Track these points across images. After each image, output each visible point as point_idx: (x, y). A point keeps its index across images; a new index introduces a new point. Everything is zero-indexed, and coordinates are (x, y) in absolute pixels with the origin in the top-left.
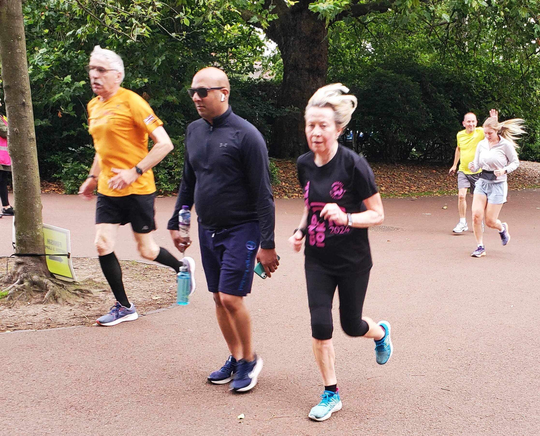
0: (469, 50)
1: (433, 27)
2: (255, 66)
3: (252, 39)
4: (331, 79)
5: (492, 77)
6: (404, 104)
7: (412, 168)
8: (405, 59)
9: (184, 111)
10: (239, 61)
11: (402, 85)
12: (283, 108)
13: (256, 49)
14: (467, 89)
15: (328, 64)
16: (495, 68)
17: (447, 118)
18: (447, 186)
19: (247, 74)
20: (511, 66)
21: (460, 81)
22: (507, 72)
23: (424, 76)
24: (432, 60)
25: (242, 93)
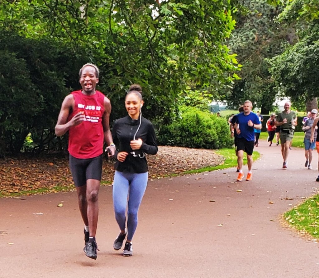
6: (9, 86)
23: (31, 51)
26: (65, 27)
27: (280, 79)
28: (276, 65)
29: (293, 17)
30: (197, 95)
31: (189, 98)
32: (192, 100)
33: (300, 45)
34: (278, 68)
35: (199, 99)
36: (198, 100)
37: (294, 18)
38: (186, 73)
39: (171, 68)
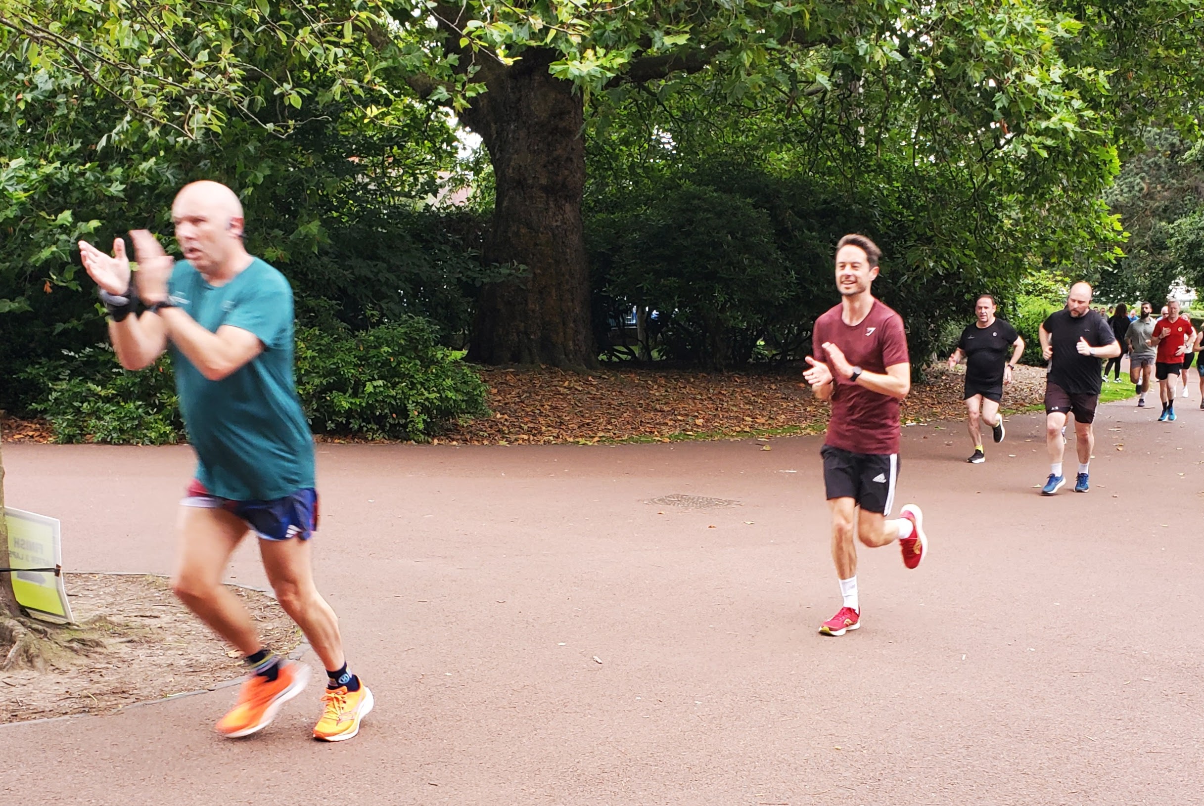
0: (866, 143)
1: (793, 100)
2: (438, 181)
3: (432, 128)
4: (592, 205)
5: (915, 196)
6: (739, 253)
7: (756, 379)
8: (739, 164)
9: (295, 273)
10: (407, 172)
11: (735, 215)
12: (496, 267)
13: (441, 148)
14: (865, 219)
15: (585, 175)
16: (917, 178)
19: (423, 198)
20: (951, 172)
21: (850, 205)
22: (943, 185)
23: (778, 197)
24: (792, 164)
25: (413, 237)
26: (834, 160)
27: (1186, 256)
28: (1180, 235)
30: (1043, 278)
31: (1030, 282)
32: (1035, 285)
34: (1184, 239)
35: (1047, 284)
36: (1045, 286)
38: (1036, 244)
39: (1010, 234)
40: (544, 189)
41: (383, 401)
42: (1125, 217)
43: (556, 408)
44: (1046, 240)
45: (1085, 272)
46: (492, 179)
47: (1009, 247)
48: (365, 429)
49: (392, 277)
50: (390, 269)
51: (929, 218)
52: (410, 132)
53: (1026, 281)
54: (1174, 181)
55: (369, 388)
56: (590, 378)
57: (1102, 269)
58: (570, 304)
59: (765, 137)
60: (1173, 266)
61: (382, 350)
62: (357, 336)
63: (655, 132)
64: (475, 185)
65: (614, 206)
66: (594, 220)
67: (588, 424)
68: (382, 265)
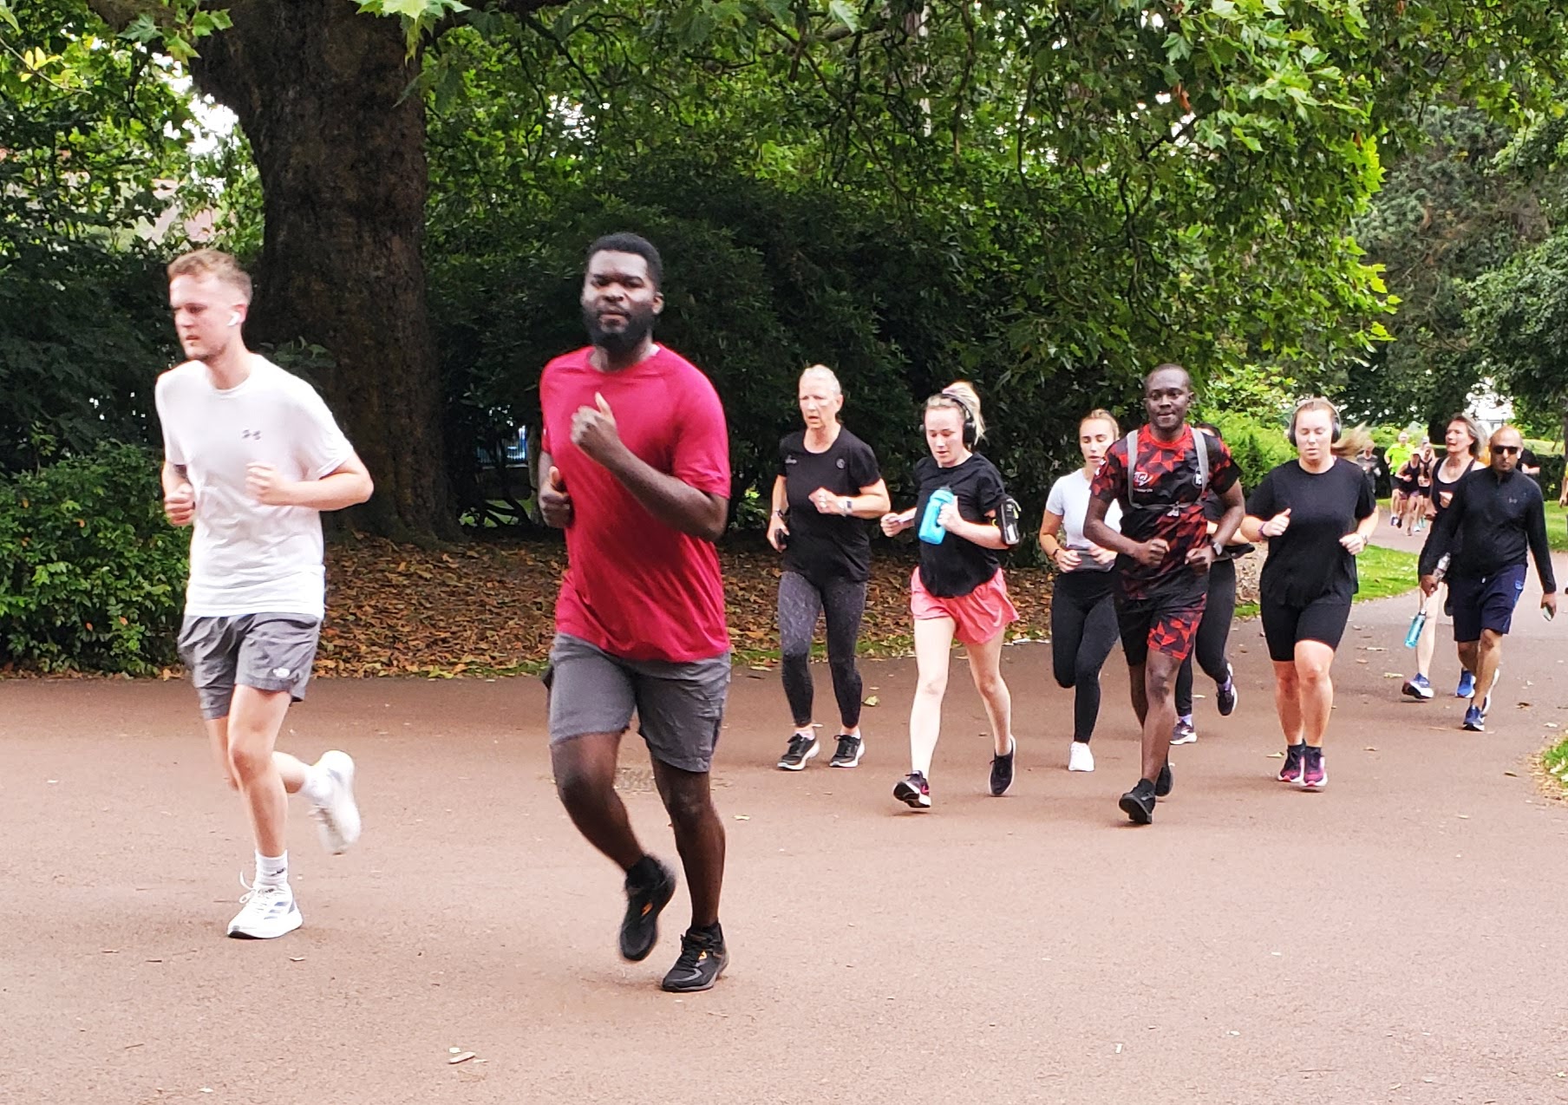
0: (935, 129)
1: (803, 47)
2: (159, 195)
3: (143, 95)
4: (442, 239)
5: (1022, 226)
6: (710, 328)
7: (746, 559)
8: (707, 167)
10: (99, 178)
11: (700, 258)
13: (161, 132)
14: (934, 269)
15: (428, 185)
16: (1027, 194)
17: (866, 377)
18: (876, 625)
19: (130, 226)
20: (1086, 184)
21: (906, 244)
22: (1073, 207)
23: (778, 227)
24: (804, 167)
25: (114, 298)
26: (877, 158)
27: (1497, 340)
28: (1486, 301)
29: (1539, 161)
30: (1249, 379)
31: (1226, 385)
32: (1233, 392)
33: (1557, 246)
34: (1492, 309)
35: (1255, 390)
36: (1252, 394)
37: (1543, 164)
38: (1238, 315)
39: (1190, 296)
40: (354, 209)
41: (68, 600)
42: (1391, 268)
43: (385, 610)
44: (1254, 307)
45: (1322, 367)
46: (259, 193)
47: (1188, 320)
48: (37, 652)
49: (76, 371)
50: (73, 357)
51: (1048, 267)
52: (102, 102)
53: (1219, 384)
54: (1476, 204)
55: (41, 576)
56: (445, 557)
57: (1351, 362)
58: (405, 421)
59: (755, 116)
60: (1473, 357)
61: (64, 506)
62: (16, 481)
63: (553, 106)
64: (224, 204)
65: (483, 242)
66: (445, 266)
67: (444, 640)
68: (58, 349)
